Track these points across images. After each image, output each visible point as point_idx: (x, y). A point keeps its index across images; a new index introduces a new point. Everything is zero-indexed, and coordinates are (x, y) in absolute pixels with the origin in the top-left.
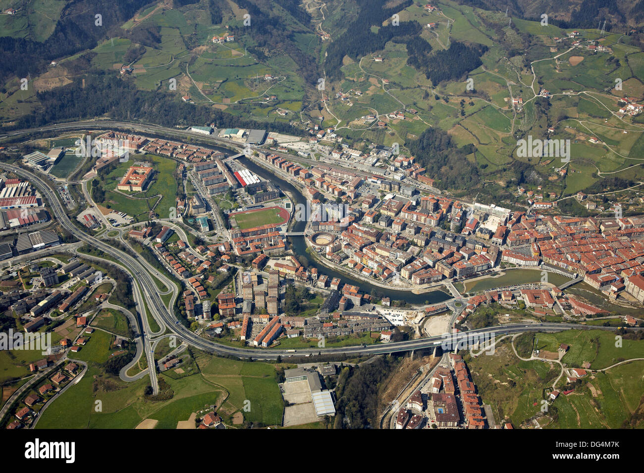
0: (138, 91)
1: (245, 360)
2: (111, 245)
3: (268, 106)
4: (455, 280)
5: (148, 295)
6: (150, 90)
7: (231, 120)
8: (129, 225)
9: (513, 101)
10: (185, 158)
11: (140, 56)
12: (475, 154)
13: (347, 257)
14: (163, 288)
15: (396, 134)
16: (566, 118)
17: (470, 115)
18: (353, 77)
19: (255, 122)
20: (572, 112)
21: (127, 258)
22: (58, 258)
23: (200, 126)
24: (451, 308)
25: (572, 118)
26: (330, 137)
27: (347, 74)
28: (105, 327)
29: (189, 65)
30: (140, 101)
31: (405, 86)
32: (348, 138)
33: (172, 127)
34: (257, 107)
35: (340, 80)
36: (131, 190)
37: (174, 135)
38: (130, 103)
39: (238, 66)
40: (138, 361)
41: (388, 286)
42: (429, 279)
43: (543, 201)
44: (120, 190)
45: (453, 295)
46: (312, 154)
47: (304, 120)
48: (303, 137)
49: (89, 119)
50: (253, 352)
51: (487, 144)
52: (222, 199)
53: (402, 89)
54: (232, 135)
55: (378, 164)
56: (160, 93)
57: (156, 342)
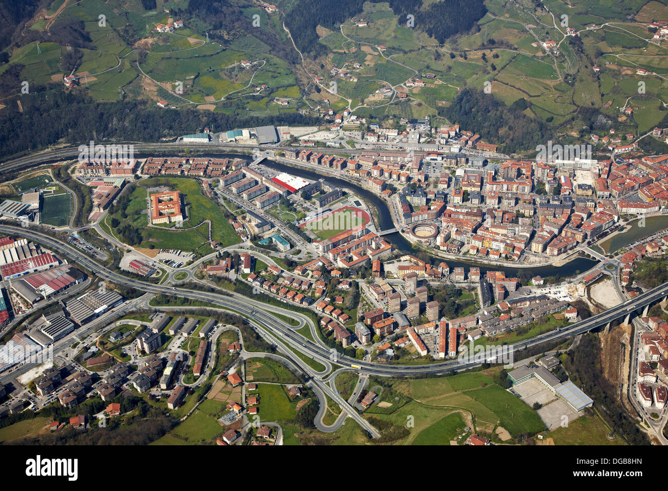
0: (98, 105)
1: (446, 375)
2: (192, 289)
3: (263, 97)
4: (589, 243)
5: (281, 334)
6: (115, 101)
7: (228, 120)
8: (193, 262)
9: (545, 45)
10: (202, 174)
11: (78, 61)
12: (531, 109)
13: (463, 244)
14: (293, 322)
15: (423, 103)
16: (602, 54)
17: (502, 68)
18: (341, 48)
19: (257, 118)
20: (604, 46)
21: (222, 299)
22: (134, 318)
23: (191, 134)
24: (606, 272)
25: (607, 53)
26: (351, 120)
27: (332, 47)
28: (267, 379)
29: (140, 63)
30: (105, 116)
31: (407, 50)
32: (371, 117)
33: (157, 141)
34: (249, 100)
35: (327, 55)
36: (170, 222)
37: (166, 150)
38: (93, 122)
39: (205, 56)
40: (326, 406)
41: (526, 265)
42: (565, 247)
43: (623, 145)
44: (155, 224)
45: (597, 258)
46: (344, 143)
47: (313, 106)
48: (320, 125)
49: (42, 150)
50: (446, 365)
51: (539, 96)
52: (278, 211)
53: (406, 53)
54: (237, 138)
55: (422, 140)
56: (129, 103)
57: (332, 380)
